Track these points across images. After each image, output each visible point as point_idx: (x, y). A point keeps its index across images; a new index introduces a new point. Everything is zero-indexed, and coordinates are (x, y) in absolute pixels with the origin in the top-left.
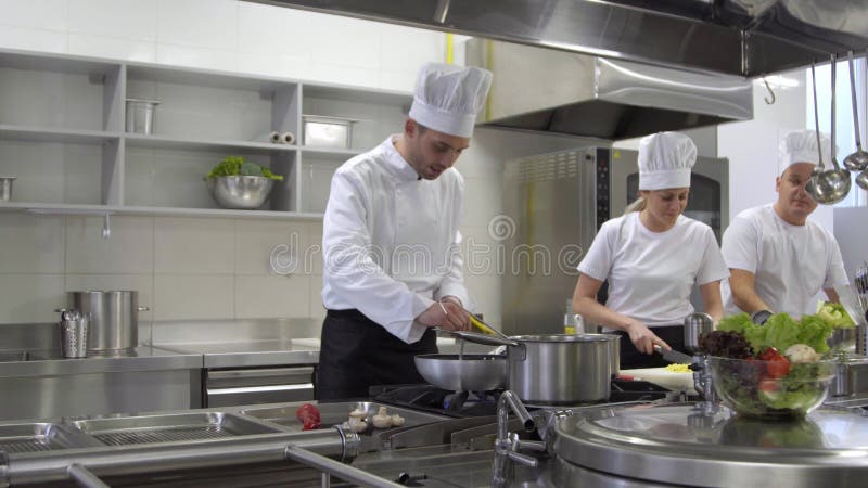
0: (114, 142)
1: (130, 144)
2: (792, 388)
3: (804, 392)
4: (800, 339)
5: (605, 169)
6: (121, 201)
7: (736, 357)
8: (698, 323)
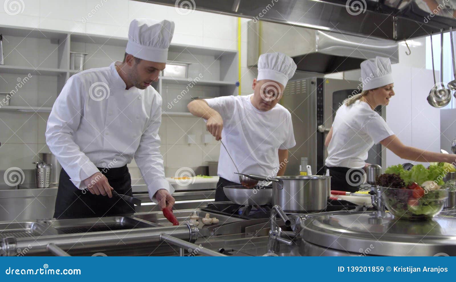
0: (64, 74)
2: (425, 204)
3: (432, 206)
4: (429, 178)
5: (321, 89)
7: (396, 188)
8: (373, 170)
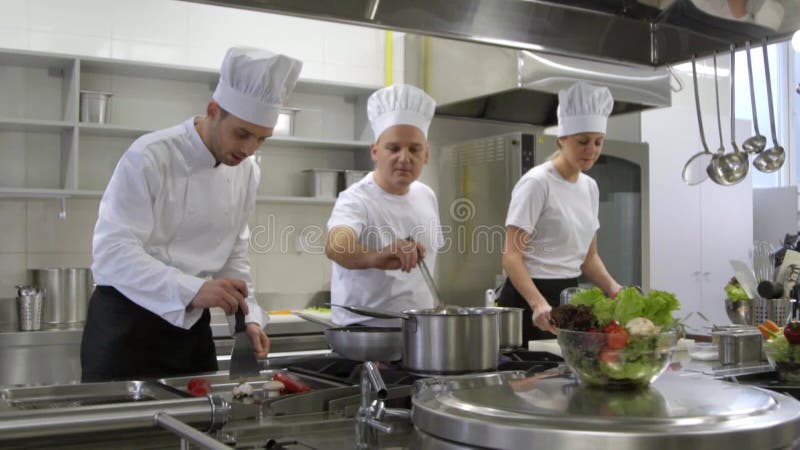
0: (69, 130)
1: (84, 133)
2: (632, 359)
3: (643, 363)
4: (644, 313)
5: (530, 154)
6: (76, 186)
7: (581, 330)
